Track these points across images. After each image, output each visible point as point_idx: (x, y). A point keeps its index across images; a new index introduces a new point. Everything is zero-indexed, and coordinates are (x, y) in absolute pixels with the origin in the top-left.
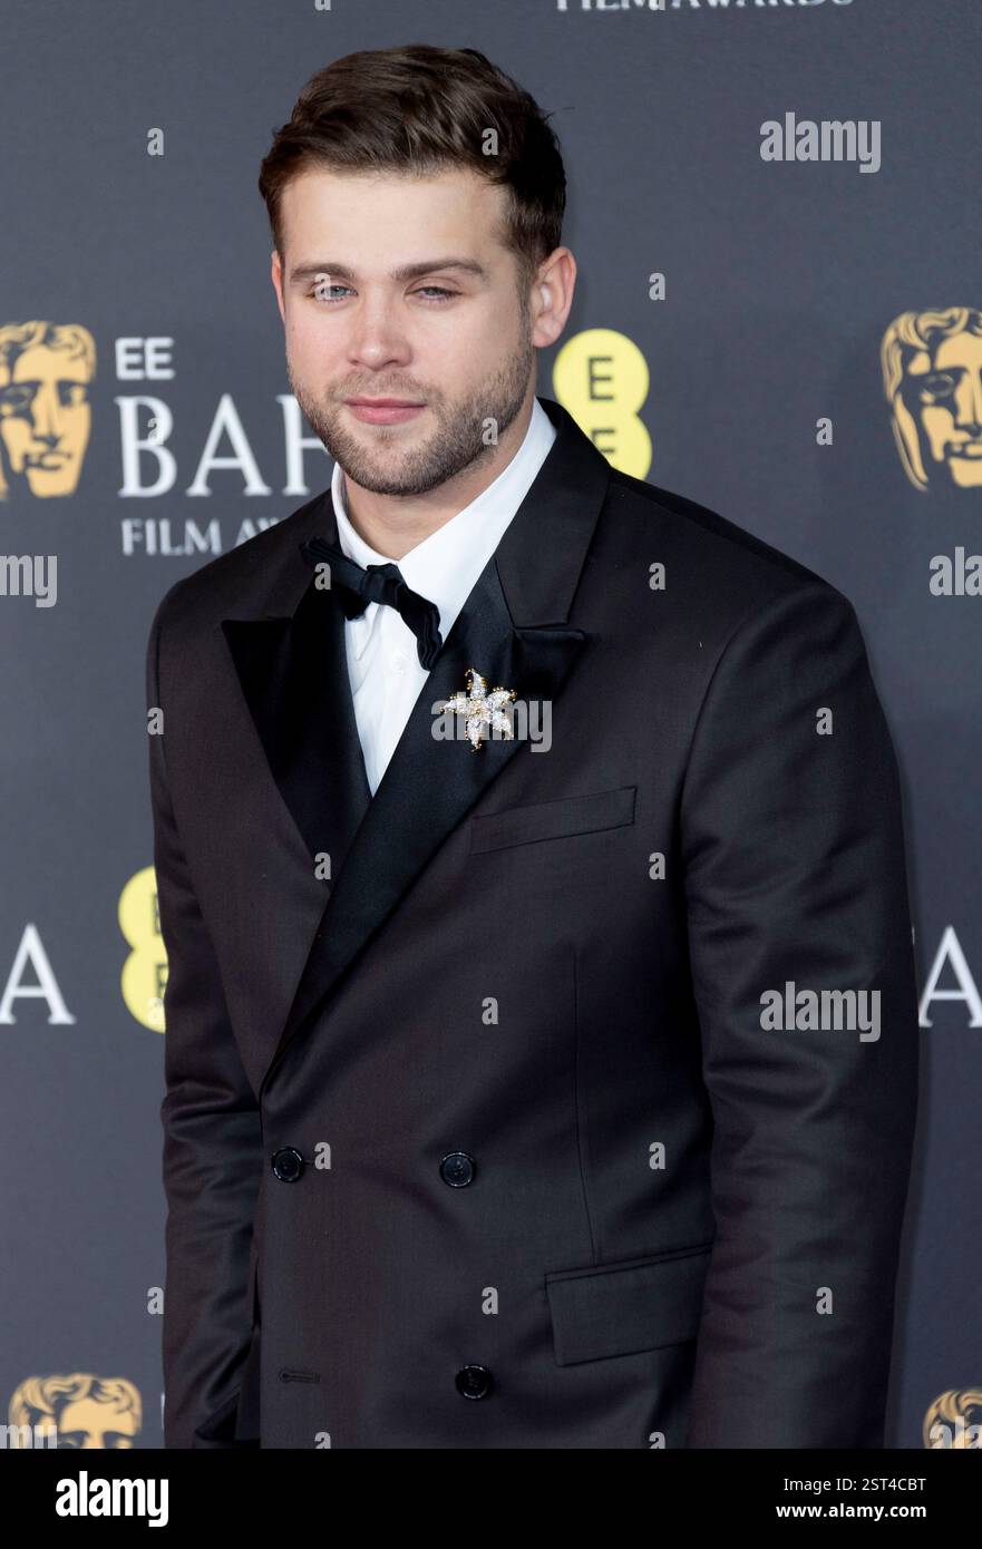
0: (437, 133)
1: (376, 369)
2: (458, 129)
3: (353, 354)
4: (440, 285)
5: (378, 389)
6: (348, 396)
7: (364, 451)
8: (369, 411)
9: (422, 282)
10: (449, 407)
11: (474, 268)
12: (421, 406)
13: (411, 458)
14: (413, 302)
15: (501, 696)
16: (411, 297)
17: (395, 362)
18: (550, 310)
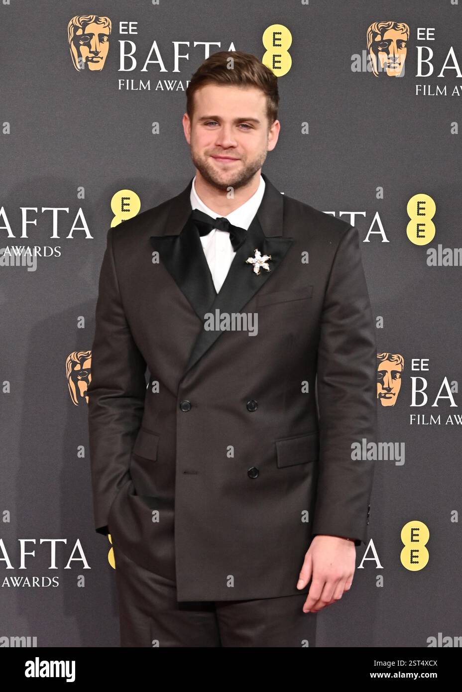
0: (250, 75)
1: (226, 148)
3: (219, 143)
4: (247, 124)
6: (213, 155)
7: (217, 172)
8: (220, 160)
9: (243, 124)
11: (256, 121)
12: (238, 160)
13: (233, 175)
14: (238, 130)
15: (266, 258)
16: (237, 128)
17: (232, 147)
18: (272, 139)
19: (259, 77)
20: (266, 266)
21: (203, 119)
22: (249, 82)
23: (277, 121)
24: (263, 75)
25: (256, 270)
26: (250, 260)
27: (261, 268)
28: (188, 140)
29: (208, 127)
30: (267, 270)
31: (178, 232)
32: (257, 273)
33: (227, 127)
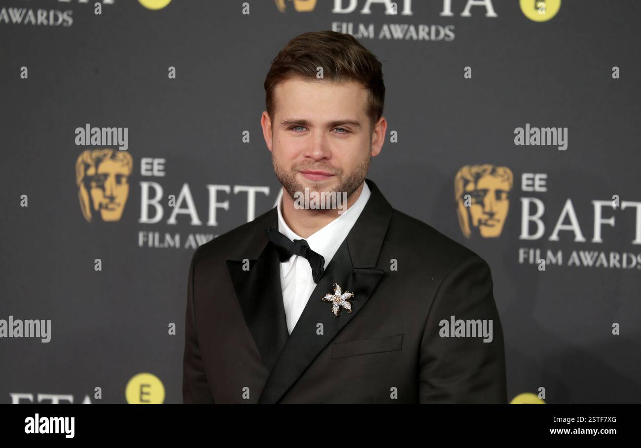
0: (346, 64)
1: (317, 160)
2: (354, 64)
3: (308, 154)
4: (344, 128)
5: (317, 167)
6: (302, 170)
8: (311, 175)
9: (335, 126)
10: (344, 177)
11: (356, 124)
12: (332, 175)
14: (332, 135)
15: (348, 295)
16: (331, 132)
17: (325, 158)
18: (376, 142)
19: (358, 66)
20: (347, 306)
21: (287, 122)
23: (382, 119)
24: (363, 64)
25: (335, 310)
26: (329, 297)
27: (341, 308)
28: (269, 146)
29: (293, 133)
30: (349, 310)
32: (335, 313)
33: (317, 132)
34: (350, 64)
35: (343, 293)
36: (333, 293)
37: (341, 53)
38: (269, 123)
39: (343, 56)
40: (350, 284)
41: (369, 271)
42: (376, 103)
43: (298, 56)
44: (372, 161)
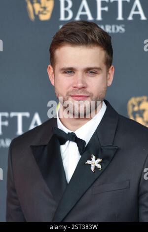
1: (80, 89)
3: (75, 86)
4: (93, 71)
5: (80, 93)
6: (72, 94)
8: (77, 98)
9: (89, 71)
10: (94, 98)
11: (100, 69)
12: (88, 97)
17: (84, 87)
18: (109, 78)
19: (100, 38)
21: (62, 69)
22: (94, 43)
23: (112, 66)
27: (96, 167)
28: (53, 83)
29: (67, 75)
30: (100, 168)
31: (47, 143)
32: (93, 170)
33: (79, 74)
34: (95, 37)
35: (96, 159)
36: (91, 160)
37: (91, 31)
38: (52, 71)
39: (92, 33)
40: (100, 155)
41: (110, 148)
42: (109, 58)
43: (68, 33)
44: (108, 88)
